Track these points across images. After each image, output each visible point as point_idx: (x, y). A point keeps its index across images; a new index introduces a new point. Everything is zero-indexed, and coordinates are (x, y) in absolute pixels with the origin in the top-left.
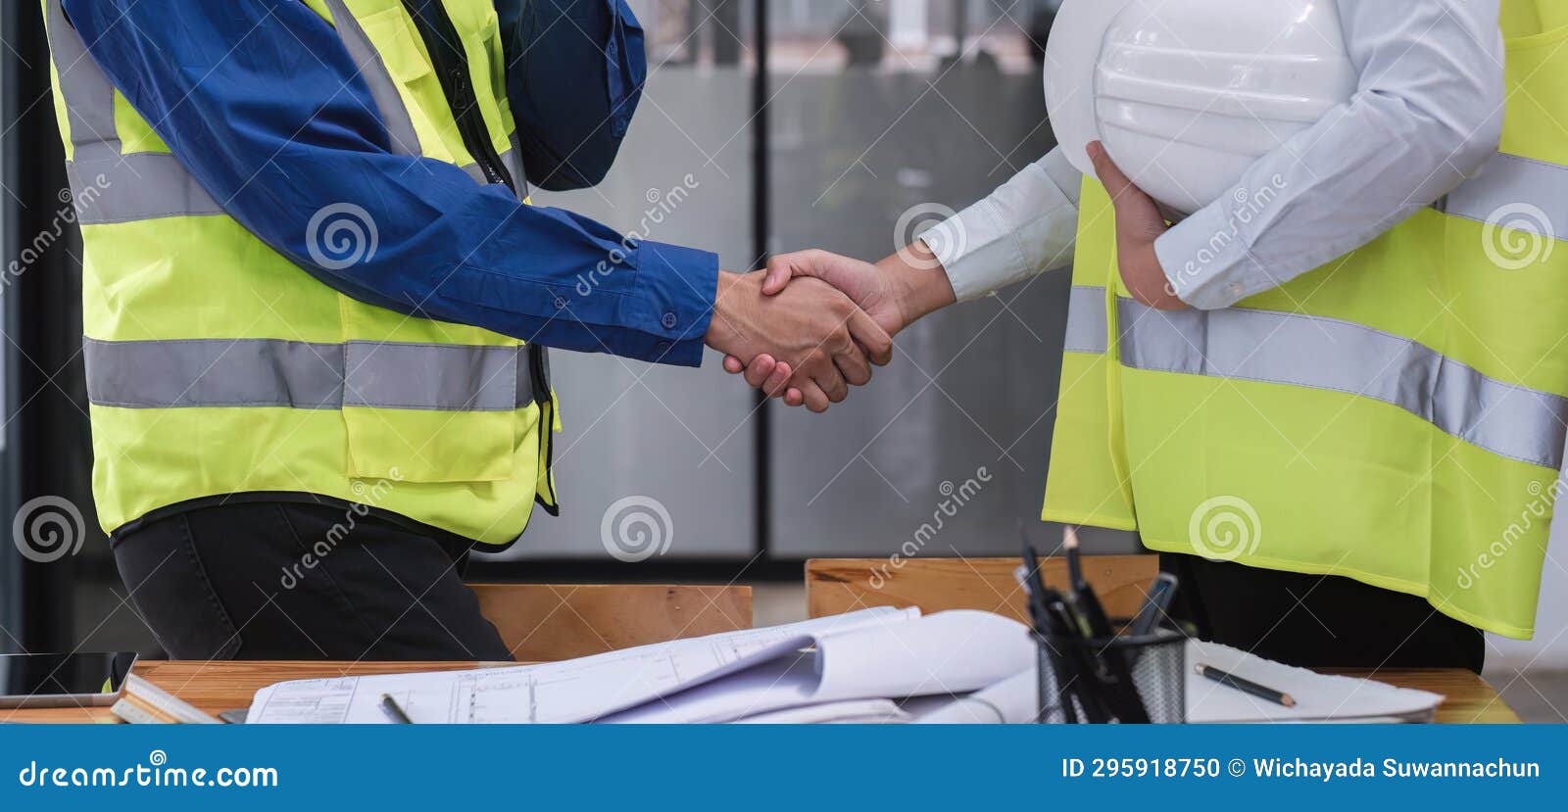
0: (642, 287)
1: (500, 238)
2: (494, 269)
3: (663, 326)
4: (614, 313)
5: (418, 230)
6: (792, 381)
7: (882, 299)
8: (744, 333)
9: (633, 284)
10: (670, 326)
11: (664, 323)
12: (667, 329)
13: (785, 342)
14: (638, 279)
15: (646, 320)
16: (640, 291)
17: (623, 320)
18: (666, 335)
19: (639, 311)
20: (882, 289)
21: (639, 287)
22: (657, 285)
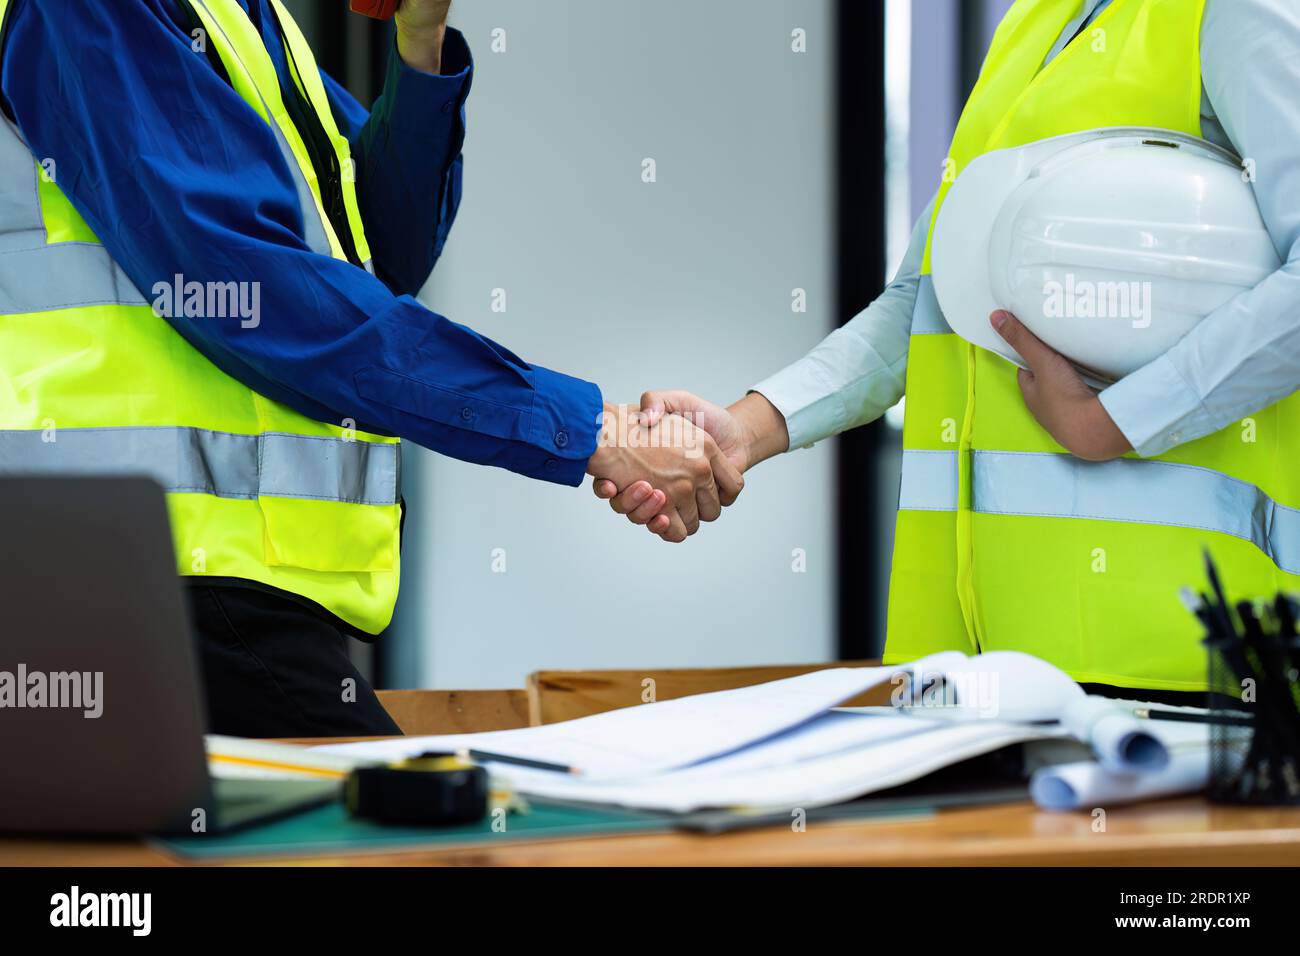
0: (538, 405)
1: (420, 346)
2: (412, 375)
3: (555, 443)
4: (514, 427)
5: (345, 332)
6: (664, 508)
7: (735, 443)
8: (625, 459)
9: (531, 402)
10: (563, 445)
11: (557, 440)
12: (560, 448)
13: (661, 472)
14: (536, 399)
15: (543, 437)
16: (536, 410)
17: (523, 436)
18: (557, 453)
19: (537, 428)
20: (736, 434)
21: (536, 405)
22: (552, 405)
